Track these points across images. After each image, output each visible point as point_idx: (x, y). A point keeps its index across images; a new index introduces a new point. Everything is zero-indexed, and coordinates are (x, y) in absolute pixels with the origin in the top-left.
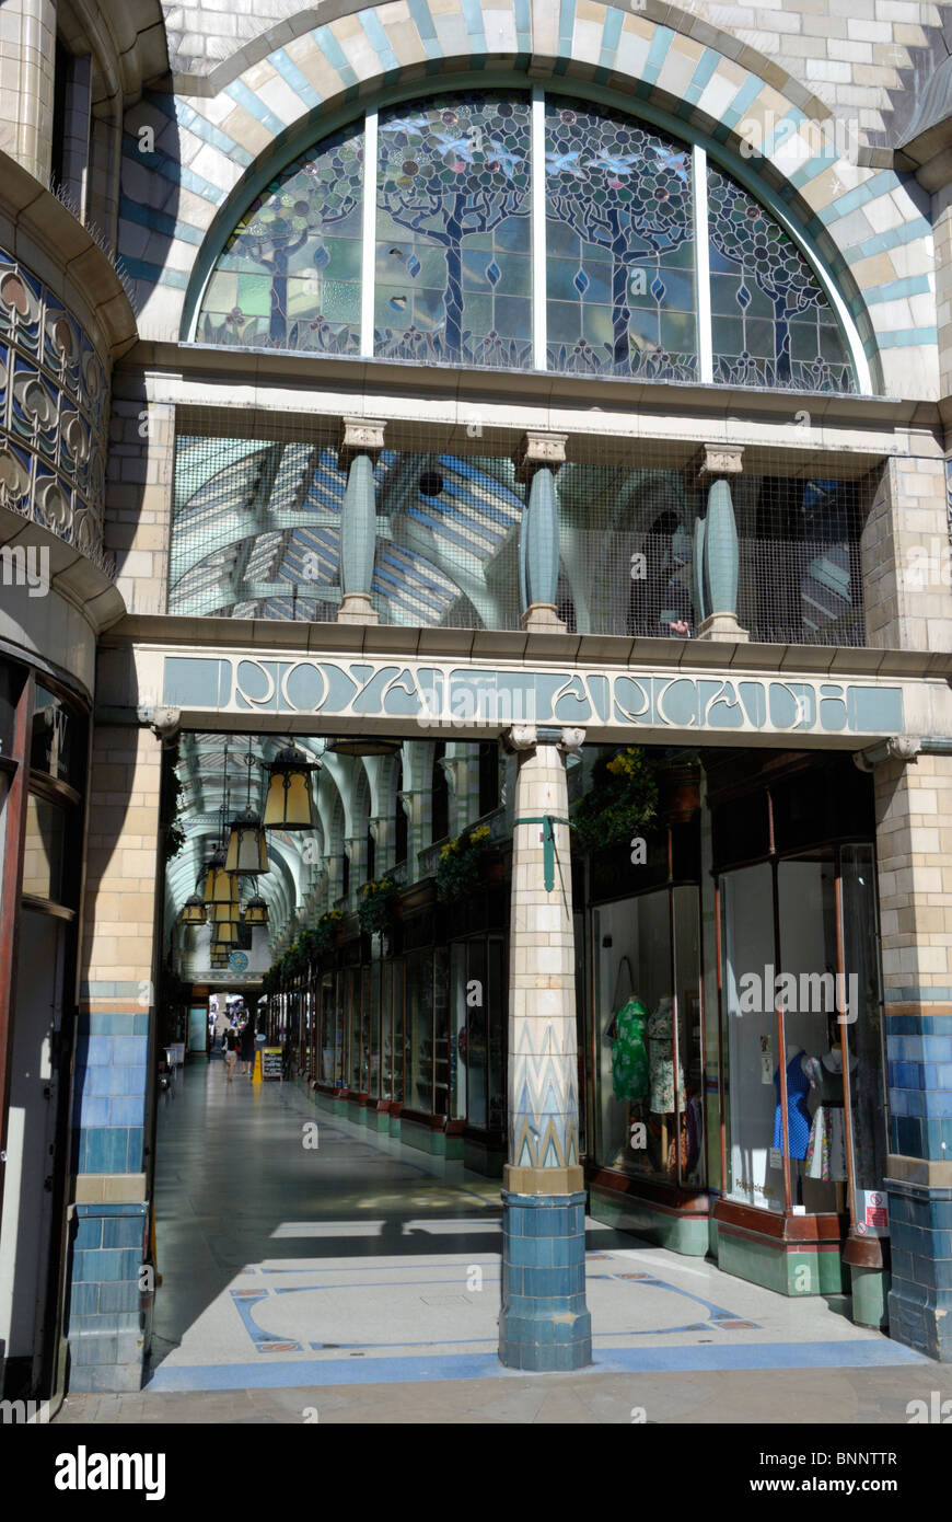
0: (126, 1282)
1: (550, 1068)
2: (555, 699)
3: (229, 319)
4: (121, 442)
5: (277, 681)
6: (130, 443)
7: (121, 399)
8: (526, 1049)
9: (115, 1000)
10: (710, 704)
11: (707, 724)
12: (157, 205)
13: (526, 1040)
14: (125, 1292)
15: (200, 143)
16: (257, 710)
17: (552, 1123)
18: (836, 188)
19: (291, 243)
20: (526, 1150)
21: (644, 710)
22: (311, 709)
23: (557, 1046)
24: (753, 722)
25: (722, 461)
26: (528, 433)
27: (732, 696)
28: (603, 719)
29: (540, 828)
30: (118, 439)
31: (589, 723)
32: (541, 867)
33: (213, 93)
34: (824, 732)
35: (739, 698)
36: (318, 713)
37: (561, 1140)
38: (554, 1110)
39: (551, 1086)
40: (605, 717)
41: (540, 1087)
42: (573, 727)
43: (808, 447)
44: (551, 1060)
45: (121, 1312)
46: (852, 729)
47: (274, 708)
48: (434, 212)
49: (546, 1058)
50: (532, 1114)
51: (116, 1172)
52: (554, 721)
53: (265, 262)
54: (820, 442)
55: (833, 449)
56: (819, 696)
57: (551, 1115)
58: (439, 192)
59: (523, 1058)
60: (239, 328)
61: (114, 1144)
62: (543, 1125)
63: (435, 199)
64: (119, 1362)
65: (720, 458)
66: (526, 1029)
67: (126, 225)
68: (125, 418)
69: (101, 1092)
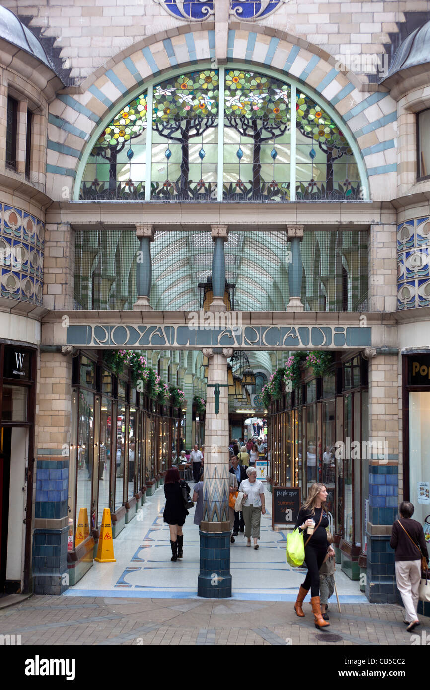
0: (55, 557)
1: (216, 483)
2: (220, 337)
3: (93, 183)
4: (49, 241)
5: (110, 334)
6: (52, 241)
7: (49, 224)
8: (207, 476)
9: (50, 456)
10: (285, 337)
11: (284, 345)
12: (61, 142)
13: (207, 472)
14: (55, 561)
15: (78, 114)
16: (101, 345)
17: (216, 505)
18: (352, 103)
19: (118, 149)
20: (206, 515)
21: (257, 340)
22: (122, 344)
23: (218, 475)
24: (304, 344)
25: (295, 232)
26: (211, 226)
27: (295, 333)
28: (239, 344)
29: (214, 389)
30: (48, 240)
31: (233, 346)
32: (214, 404)
33: (83, 92)
34: (335, 347)
35: (298, 334)
36: (125, 345)
37: (219, 511)
38: (217, 500)
39: (216, 491)
40: (240, 344)
41: (211, 491)
42: (227, 348)
43: (333, 223)
44: (216, 480)
45: (53, 567)
46: (348, 345)
47: (108, 344)
48: (177, 129)
49: (214, 480)
50: (208, 501)
51: (50, 518)
52: (219, 346)
53: (107, 158)
54: (339, 221)
55: (344, 223)
56: (334, 332)
57: (215, 502)
58: (179, 120)
59: (206, 479)
60: (97, 187)
61: (50, 508)
62: (212, 505)
63: (177, 123)
64: (53, 584)
65: (294, 231)
66: (207, 468)
67: (50, 151)
68: (51, 231)
69: (45, 489)
